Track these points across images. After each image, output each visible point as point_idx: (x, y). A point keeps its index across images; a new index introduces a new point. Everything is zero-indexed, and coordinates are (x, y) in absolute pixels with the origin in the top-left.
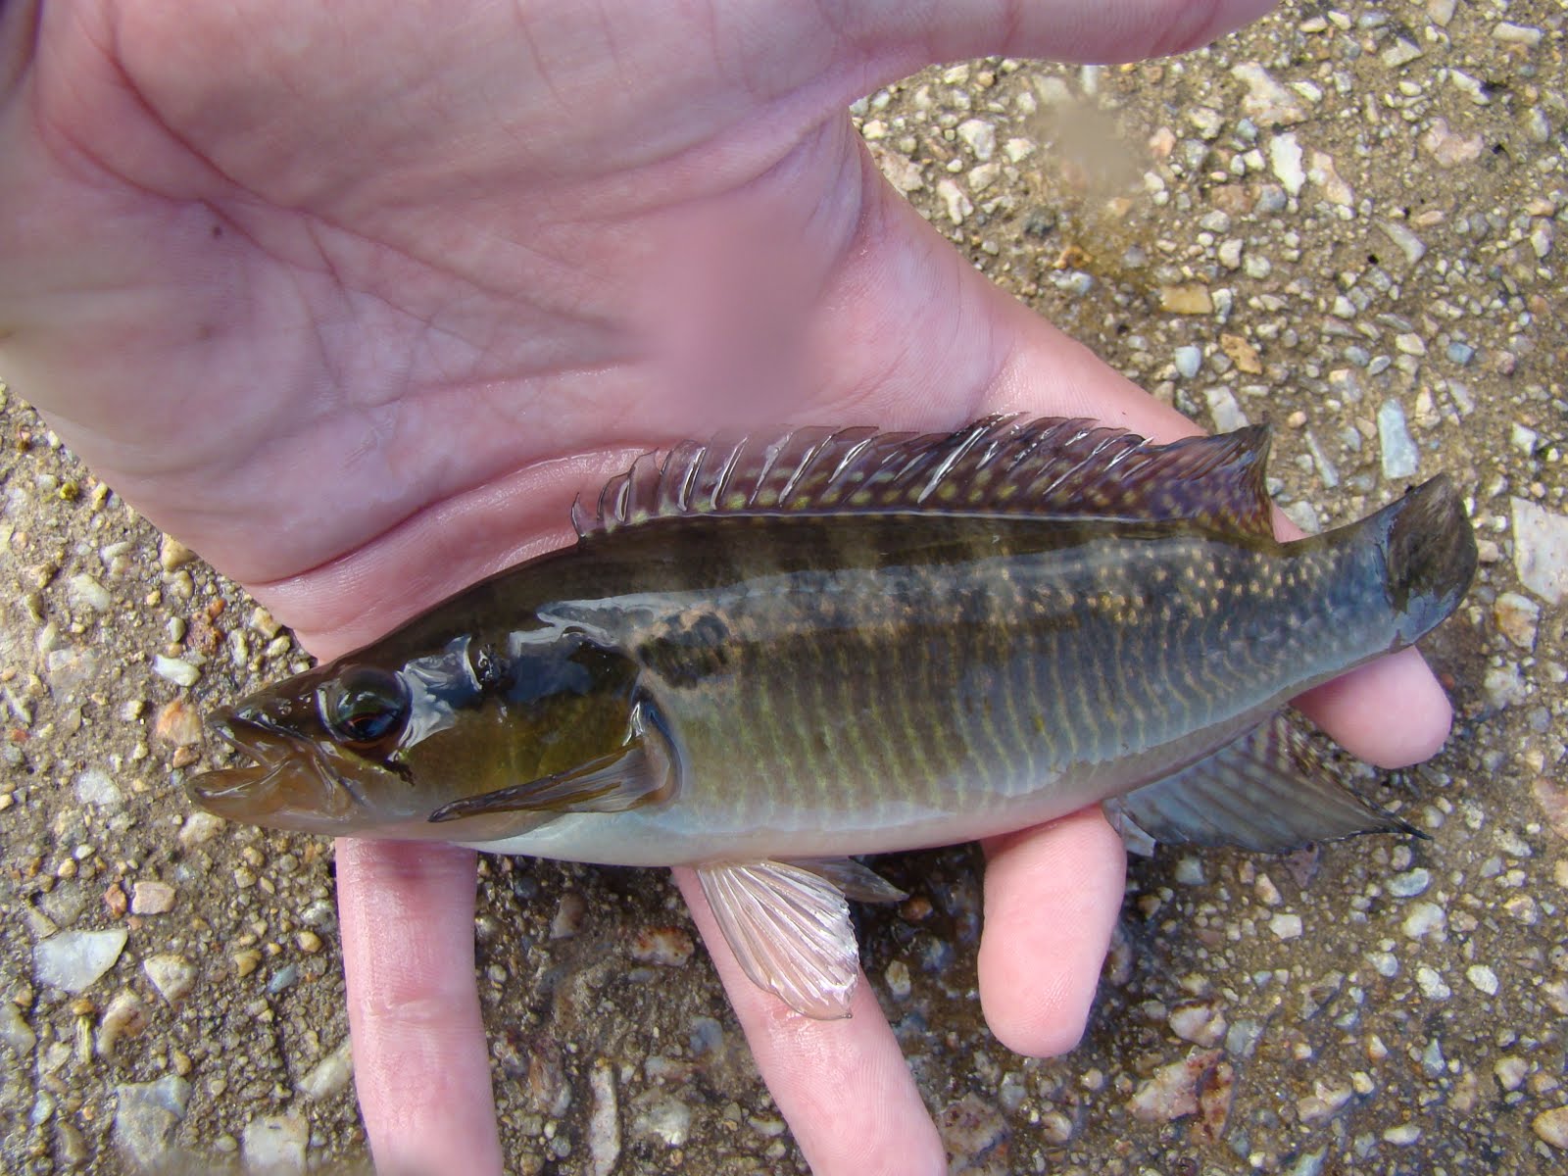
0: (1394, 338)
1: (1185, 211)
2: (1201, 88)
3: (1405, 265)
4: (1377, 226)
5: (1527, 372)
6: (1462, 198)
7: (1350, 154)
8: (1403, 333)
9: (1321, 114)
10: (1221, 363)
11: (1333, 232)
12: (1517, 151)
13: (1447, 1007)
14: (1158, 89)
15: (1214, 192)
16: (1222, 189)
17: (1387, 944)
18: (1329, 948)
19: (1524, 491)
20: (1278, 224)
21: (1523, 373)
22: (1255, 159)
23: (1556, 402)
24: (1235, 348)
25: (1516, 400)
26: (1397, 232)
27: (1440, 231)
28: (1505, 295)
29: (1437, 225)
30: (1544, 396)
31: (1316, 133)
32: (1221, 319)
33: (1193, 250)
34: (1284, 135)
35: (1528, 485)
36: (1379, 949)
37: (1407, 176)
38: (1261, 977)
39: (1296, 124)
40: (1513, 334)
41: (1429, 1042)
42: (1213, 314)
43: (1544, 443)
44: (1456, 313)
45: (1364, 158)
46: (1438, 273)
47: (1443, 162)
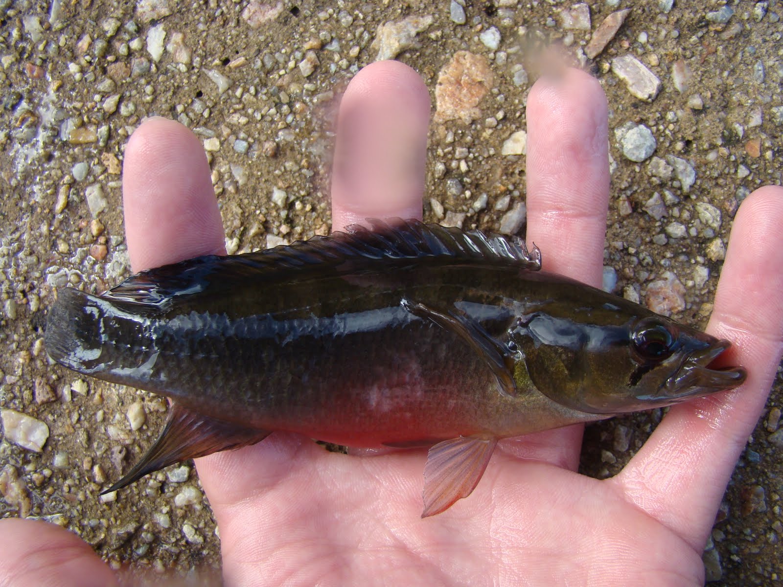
0: (203, 141)
1: (91, 82)
2: (112, 6)
3: (217, 94)
4: (204, 72)
5: (288, 152)
6: (263, 45)
7: (195, 31)
8: (208, 138)
9: (181, 8)
10: (98, 170)
11: (175, 81)
12: (305, 9)
13: (203, 548)
14: (88, 12)
15: (108, 68)
16: (113, 65)
17: (165, 509)
18: (135, 509)
19: (275, 231)
20: (143, 81)
21: (285, 154)
22: (135, 44)
23: (304, 171)
24: (108, 160)
25: (277, 172)
26: (214, 75)
27: (244, 70)
28: (278, 105)
29: (243, 65)
30: (296, 168)
31: (176, 21)
32: (101, 144)
33: (89, 105)
34: (158, 26)
35: (278, 227)
36: (161, 511)
37: (229, 37)
38: (94, 522)
39: (165, 18)
40: (281, 129)
41: (190, 567)
42: (98, 141)
43: (292, 198)
44: (243, 120)
45: (204, 31)
46: (236, 97)
47: (252, 24)
